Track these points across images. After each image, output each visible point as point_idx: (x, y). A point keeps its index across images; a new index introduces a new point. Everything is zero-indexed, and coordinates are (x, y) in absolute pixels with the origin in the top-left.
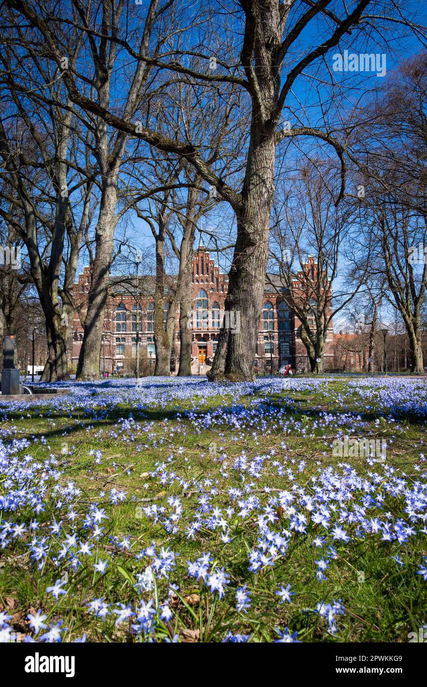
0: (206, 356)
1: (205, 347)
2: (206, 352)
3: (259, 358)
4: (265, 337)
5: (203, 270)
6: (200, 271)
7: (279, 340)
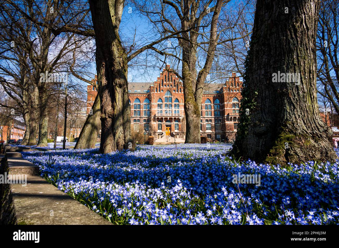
0: (171, 131)
1: (170, 126)
2: (170, 129)
3: (203, 133)
4: (206, 120)
5: (169, 79)
6: (167, 80)
7: (215, 122)
